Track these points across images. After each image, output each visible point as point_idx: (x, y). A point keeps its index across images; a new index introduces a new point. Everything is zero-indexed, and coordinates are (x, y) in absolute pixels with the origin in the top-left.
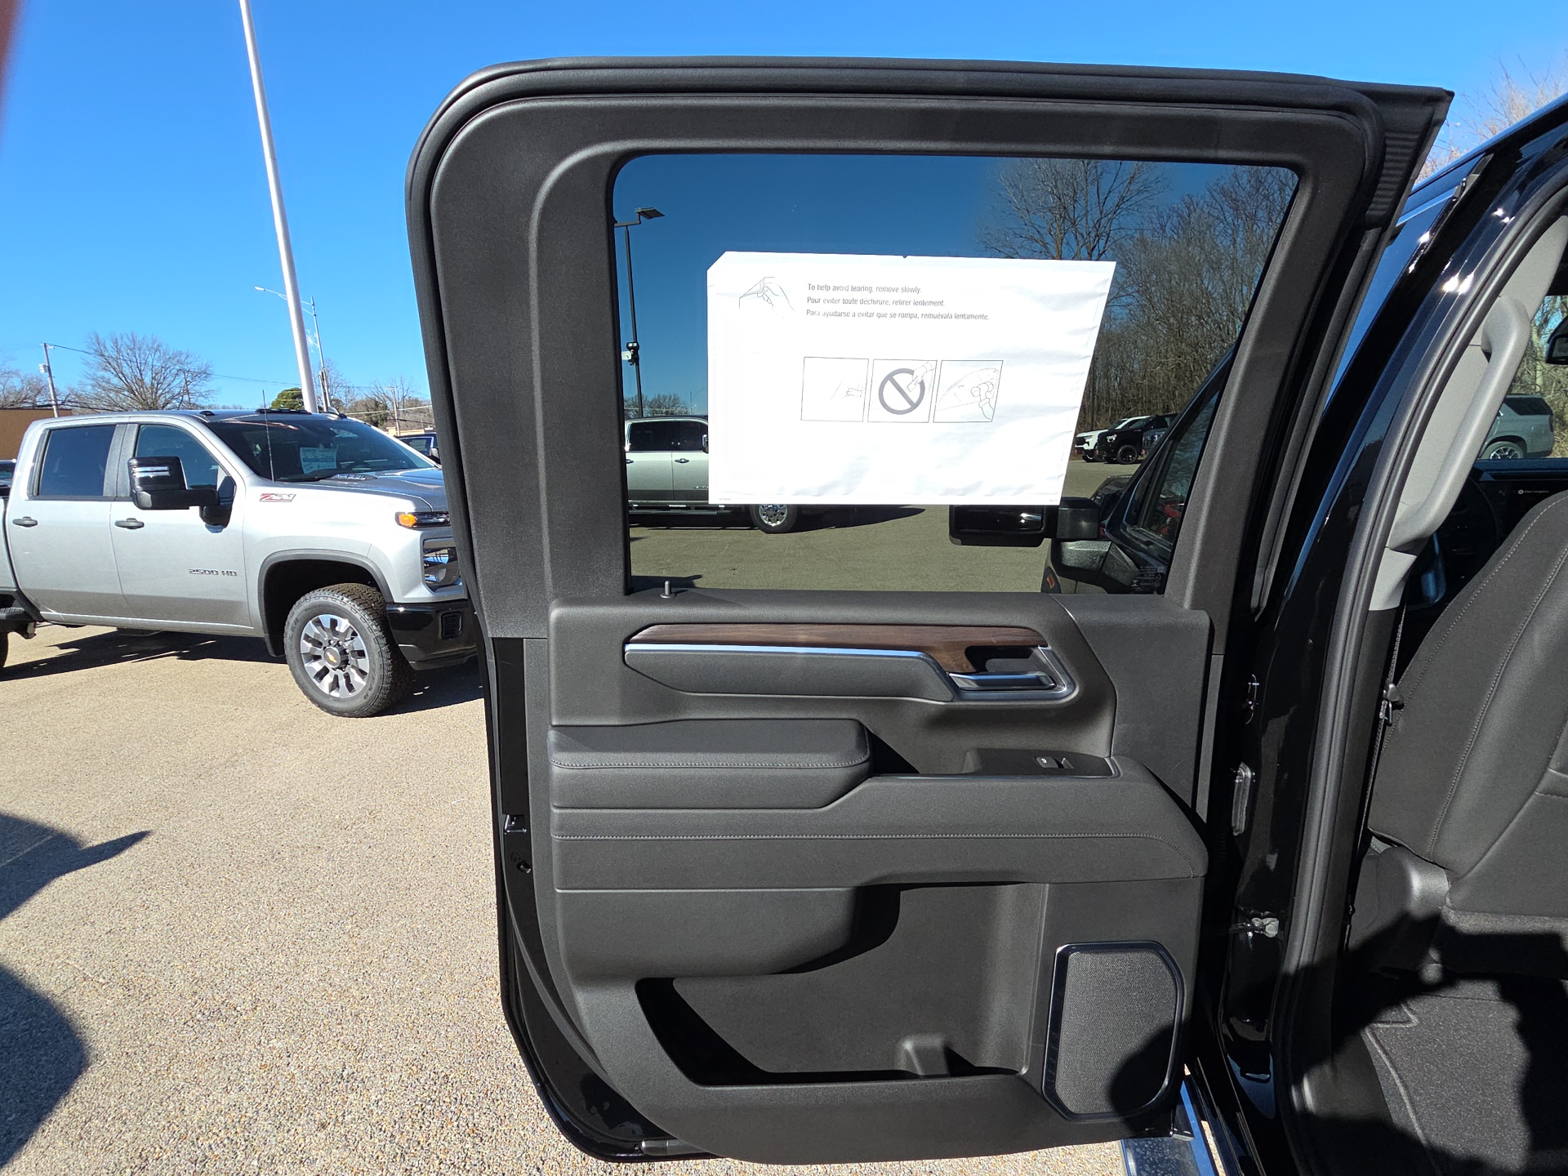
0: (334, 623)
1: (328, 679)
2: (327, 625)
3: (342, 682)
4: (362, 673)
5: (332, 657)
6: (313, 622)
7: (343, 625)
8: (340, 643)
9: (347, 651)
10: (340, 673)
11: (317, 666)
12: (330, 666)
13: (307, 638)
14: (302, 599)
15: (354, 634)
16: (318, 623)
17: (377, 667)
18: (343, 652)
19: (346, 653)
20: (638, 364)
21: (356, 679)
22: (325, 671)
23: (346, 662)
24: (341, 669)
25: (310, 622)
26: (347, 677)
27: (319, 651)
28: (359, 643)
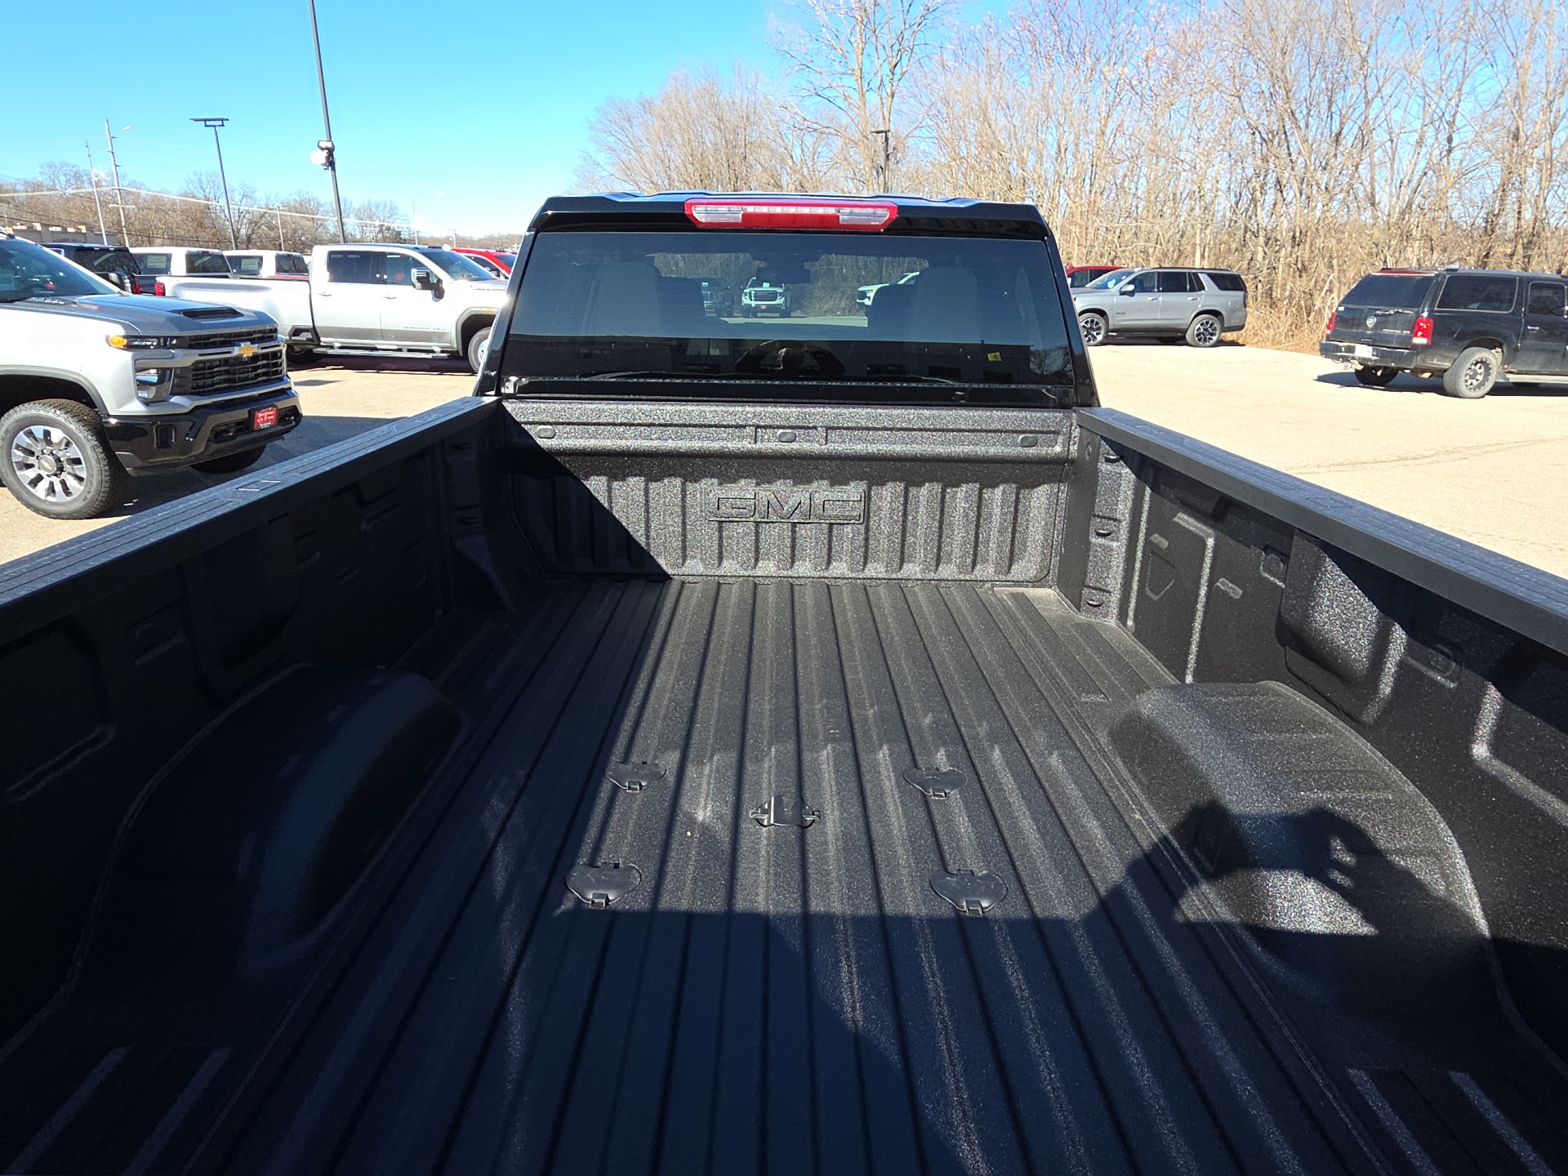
0: (47, 434)
1: (43, 486)
2: (40, 435)
3: (58, 488)
4: (80, 479)
5: (48, 464)
6: (25, 433)
7: (57, 435)
8: (54, 452)
9: (62, 459)
10: (54, 479)
11: (31, 474)
12: (44, 473)
13: (18, 447)
14: (11, 411)
15: (68, 444)
16: (30, 434)
17: (95, 472)
18: (58, 460)
19: (60, 461)
20: (334, 169)
21: (72, 482)
22: (39, 478)
23: (61, 469)
24: (55, 475)
25: (22, 433)
26: (63, 483)
27: (31, 460)
28: (74, 452)
